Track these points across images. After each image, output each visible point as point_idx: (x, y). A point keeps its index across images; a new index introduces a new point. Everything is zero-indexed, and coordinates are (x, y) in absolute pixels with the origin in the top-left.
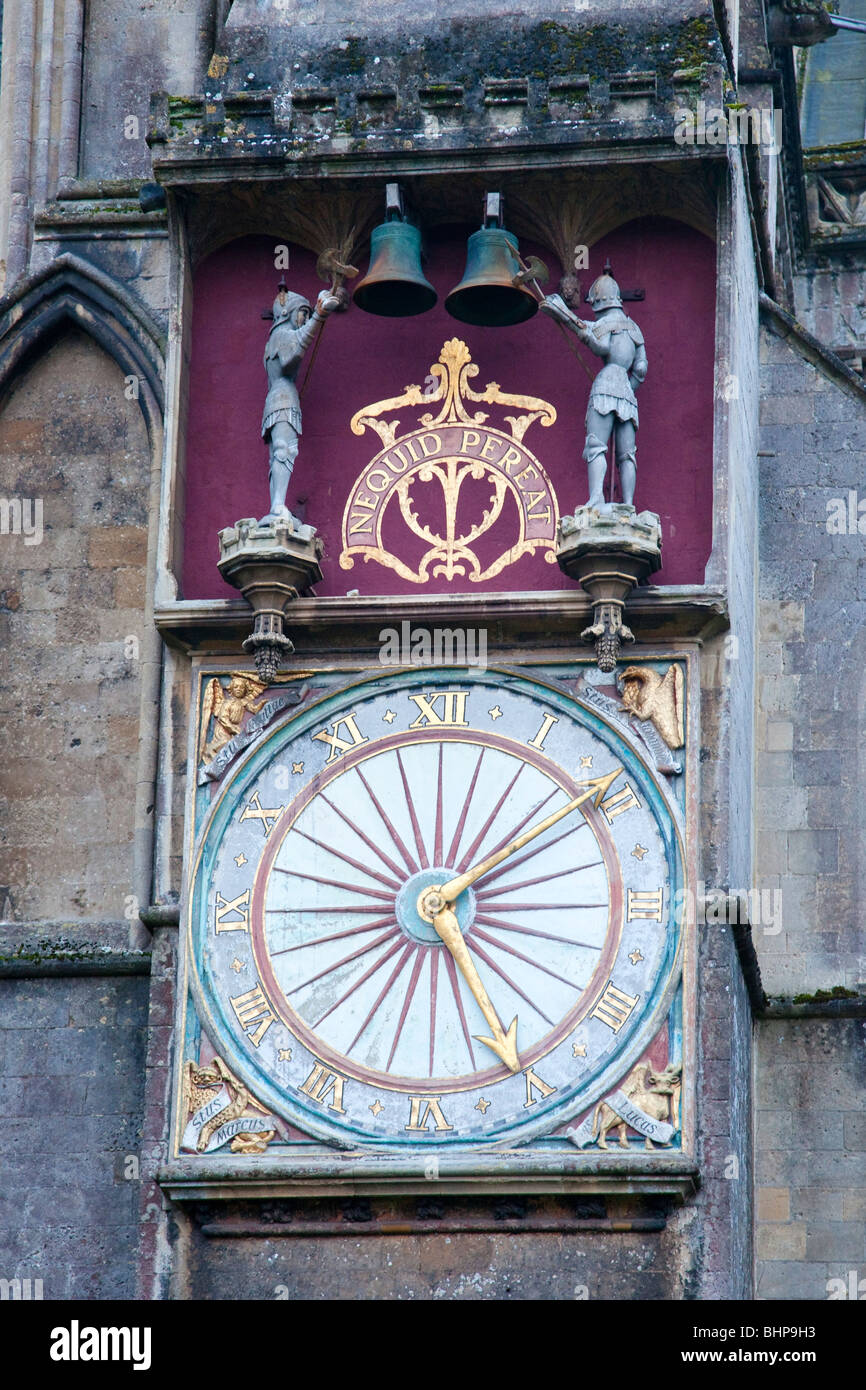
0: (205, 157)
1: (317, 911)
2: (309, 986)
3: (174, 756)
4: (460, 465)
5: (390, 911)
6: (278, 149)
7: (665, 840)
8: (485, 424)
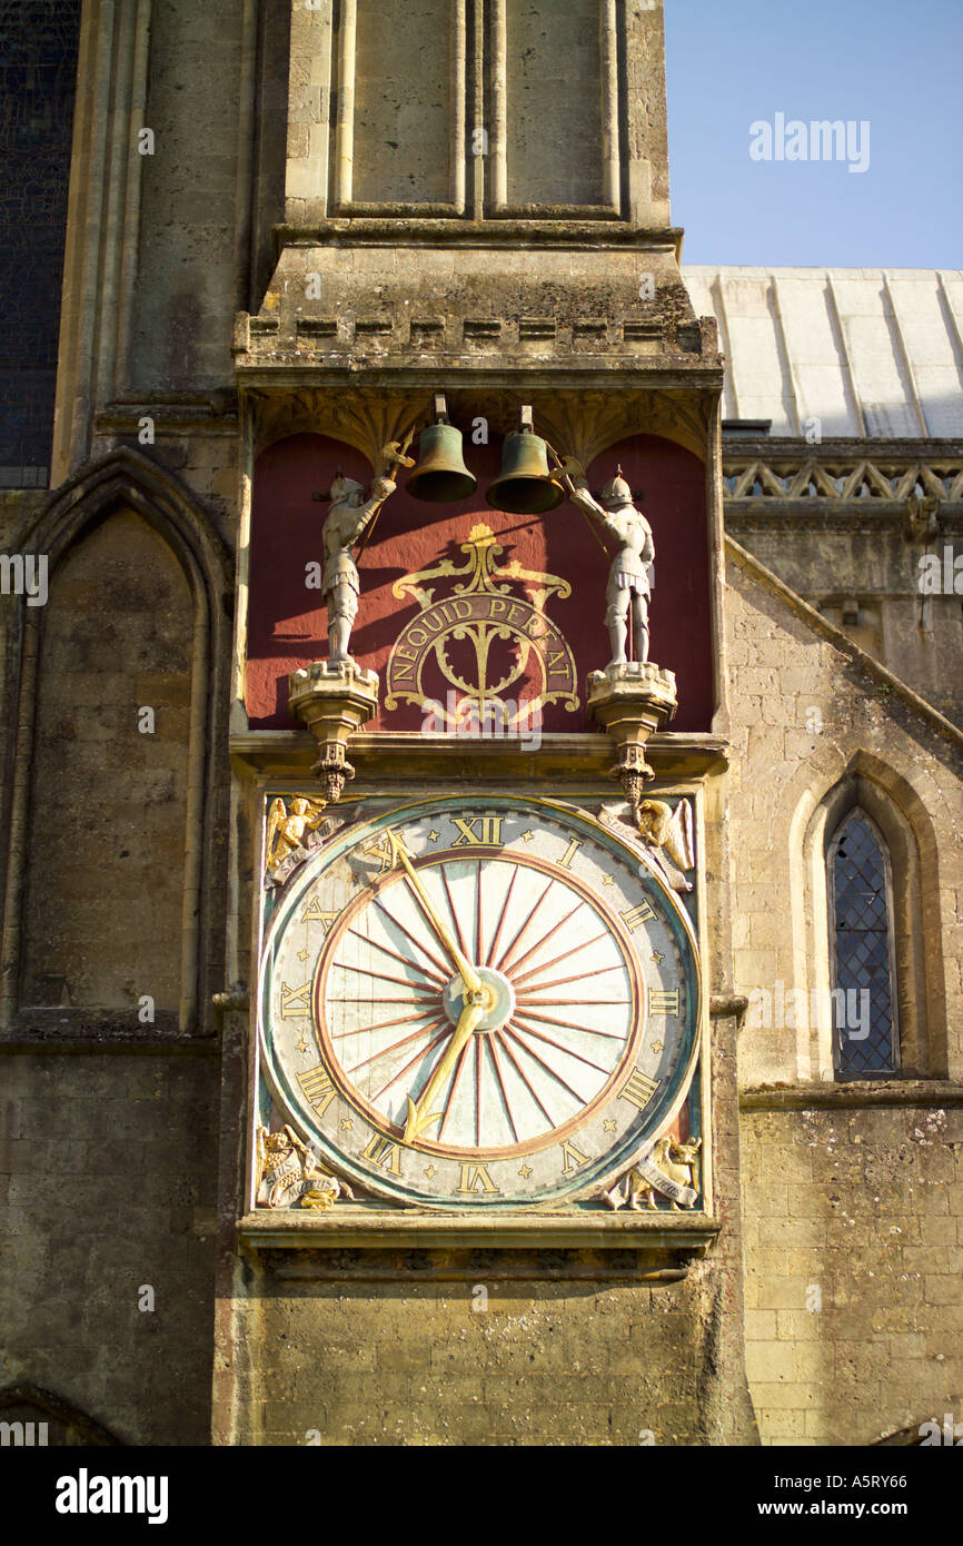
0: (281, 365)
1: (372, 1001)
2: (367, 1065)
3: (240, 864)
4: (489, 628)
5: (439, 1001)
6: (344, 362)
7: (680, 948)
8: (511, 593)
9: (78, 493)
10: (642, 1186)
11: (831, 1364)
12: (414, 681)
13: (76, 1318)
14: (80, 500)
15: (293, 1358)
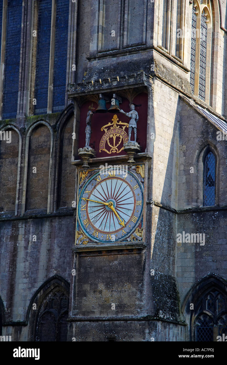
0: (75, 93)
1: (95, 207)
2: (94, 218)
4: (116, 135)
5: (105, 206)
8: (119, 128)
9: (66, 112)
10: (133, 237)
11: (196, 263)
12: (104, 146)
13: (64, 263)
14: (66, 113)
15: (82, 270)
